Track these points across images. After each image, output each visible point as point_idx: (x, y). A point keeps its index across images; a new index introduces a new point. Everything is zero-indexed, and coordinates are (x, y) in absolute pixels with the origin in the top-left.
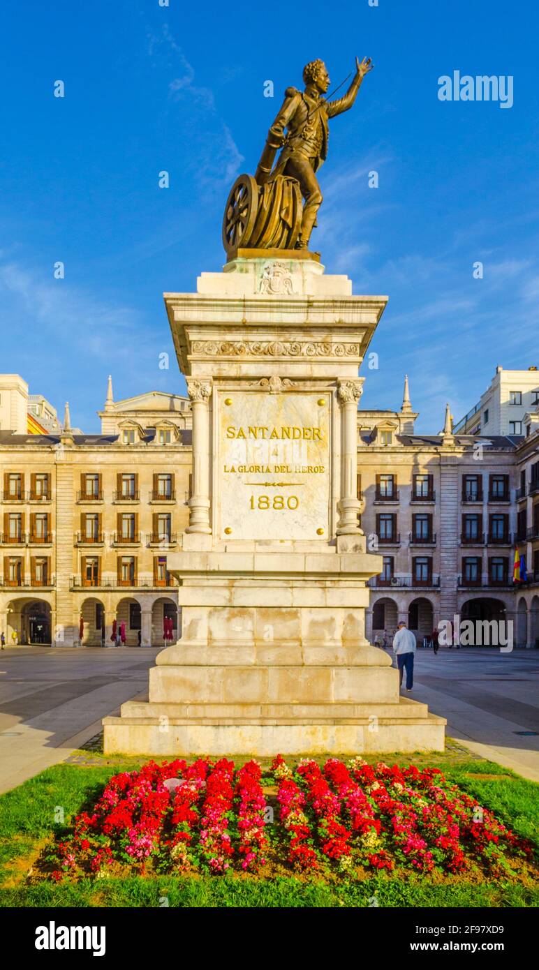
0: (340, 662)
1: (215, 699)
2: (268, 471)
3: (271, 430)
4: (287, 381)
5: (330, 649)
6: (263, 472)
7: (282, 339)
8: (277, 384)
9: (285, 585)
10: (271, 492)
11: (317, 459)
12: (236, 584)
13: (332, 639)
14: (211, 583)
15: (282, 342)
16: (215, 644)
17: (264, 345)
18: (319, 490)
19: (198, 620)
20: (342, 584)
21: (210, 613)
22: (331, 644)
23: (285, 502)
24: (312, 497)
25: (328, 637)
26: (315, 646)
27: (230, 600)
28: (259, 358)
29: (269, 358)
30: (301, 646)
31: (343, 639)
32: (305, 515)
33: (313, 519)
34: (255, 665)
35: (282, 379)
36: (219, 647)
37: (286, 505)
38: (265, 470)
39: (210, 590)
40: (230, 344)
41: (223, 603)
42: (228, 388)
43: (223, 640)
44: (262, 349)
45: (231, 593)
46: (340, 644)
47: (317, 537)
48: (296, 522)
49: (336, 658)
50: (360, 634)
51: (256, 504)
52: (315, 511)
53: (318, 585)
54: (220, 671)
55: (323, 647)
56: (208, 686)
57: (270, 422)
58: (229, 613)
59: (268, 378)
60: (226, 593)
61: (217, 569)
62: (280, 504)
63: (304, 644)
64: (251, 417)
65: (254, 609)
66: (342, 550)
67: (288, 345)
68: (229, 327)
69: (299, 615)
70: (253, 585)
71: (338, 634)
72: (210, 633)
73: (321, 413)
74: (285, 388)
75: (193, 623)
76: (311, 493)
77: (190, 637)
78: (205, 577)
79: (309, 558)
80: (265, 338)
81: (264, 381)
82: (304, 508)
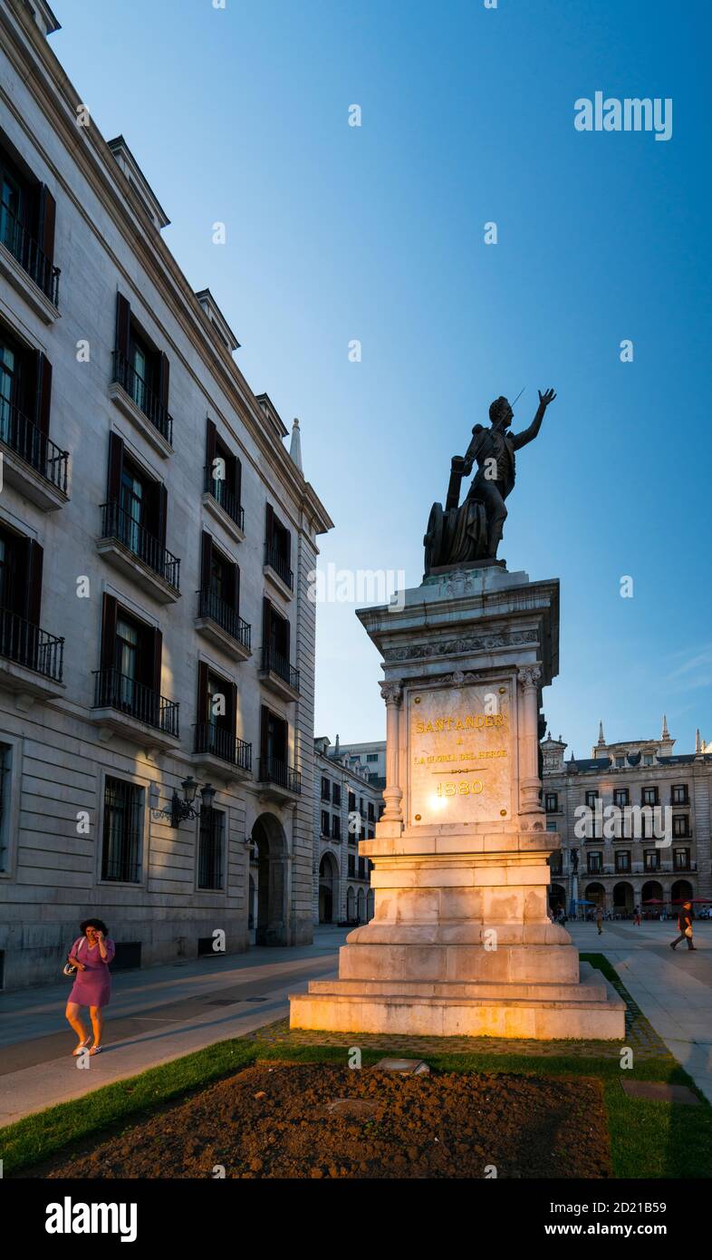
0: (518, 940)
1: (397, 976)
2: (455, 760)
3: (458, 722)
4: (469, 674)
5: (511, 927)
6: (450, 762)
7: (464, 636)
8: (459, 679)
9: (468, 866)
11: (499, 744)
12: (423, 866)
13: (515, 918)
14: (400, 866)
15: (464, 639)
16: (402, 924)
17: (448, 644)
18: (502, 772)
19: (390, 901)
20: (523, 862)
21: (400, 894)
22: (512, 922)
23: (470, 788)
24: (495, 780)
25: (510, 916)
26: (496, 925)
27: (416, 882)
28: (442, 656)
29: (452, 655)
30: (482, 924)
31: (525, 917)
32: (488, 799)
33: (497, 800)
34: (435, 944)
35: (465, 673)
36: (405, 926)
38: (452, 760)
39: (399, 873)
40: (417, 648)
41: (410, 884)
42: (417, 687)
43: (410, 920)
44: (446, 648)
45: (417, 875)
46: (521, 922)
47: (501, 818)
48: (480, 806)
49: (515, 936)
50: (542, 912)
51: (444, 791)
52: (497, 794)
53: (499, 864)
54: (402, 949)
55: (504, 925)
56: (390, 964)
58: (416, 894)
59: (452, 674)
60: (412, 875)
61: (402, 853)
62: (465, 789)
63: (485, 923)
64: (437, 711)
65: (439, 890)
66: (522, 829)
67: (470, 641)
68: (415, 632)
69: (481, 894)
70: (438, 867)
71: (520, 913)
72: (399, 913)
73: (502, 701)
74: (467, 682)
75: (384, 903)
76: (494, 776)
77: (381, 918)
78: (394, 861)
79: (488, 838)
80: (448, 638)
81: (448, 677)
82: (488, 792)
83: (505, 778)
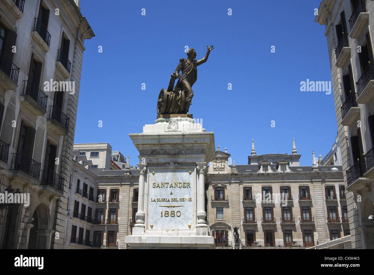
2: (169, 201)
3: (170, 184)
4: (176, 164)
6: (166, 201)
8: (172, 166)
10: (170, 210)
11: (188, 196)
15: (174, 149)
17: (168, 150)
18: (189, 208)
23: (175, 214)
24: (186, 211)
28: (165, 155)
29: (169, 155)
32: (183, 219)
33: (186, 220)
35: (174, 163)
37: (176, 215)
38: (167, 200)
40: (154, 150)
42: (154, 168)
44: (167, 152)
47: (188, 228)
48: (180, 222)
51: (163, 215)
52: (187, 217)
57: (170, 180)
59: (169, 163)
62: (173, 214)
64: (162, 178)
66: (198, 234)
67: (177, 150)
68: (154, 145)
73: (190, 177)
74: (176, 167)
76: (186, 209)
78: (140, 246)
80: (167, 147)
81: (167, 165)
82: (183, 216)
83: (191, 210)
